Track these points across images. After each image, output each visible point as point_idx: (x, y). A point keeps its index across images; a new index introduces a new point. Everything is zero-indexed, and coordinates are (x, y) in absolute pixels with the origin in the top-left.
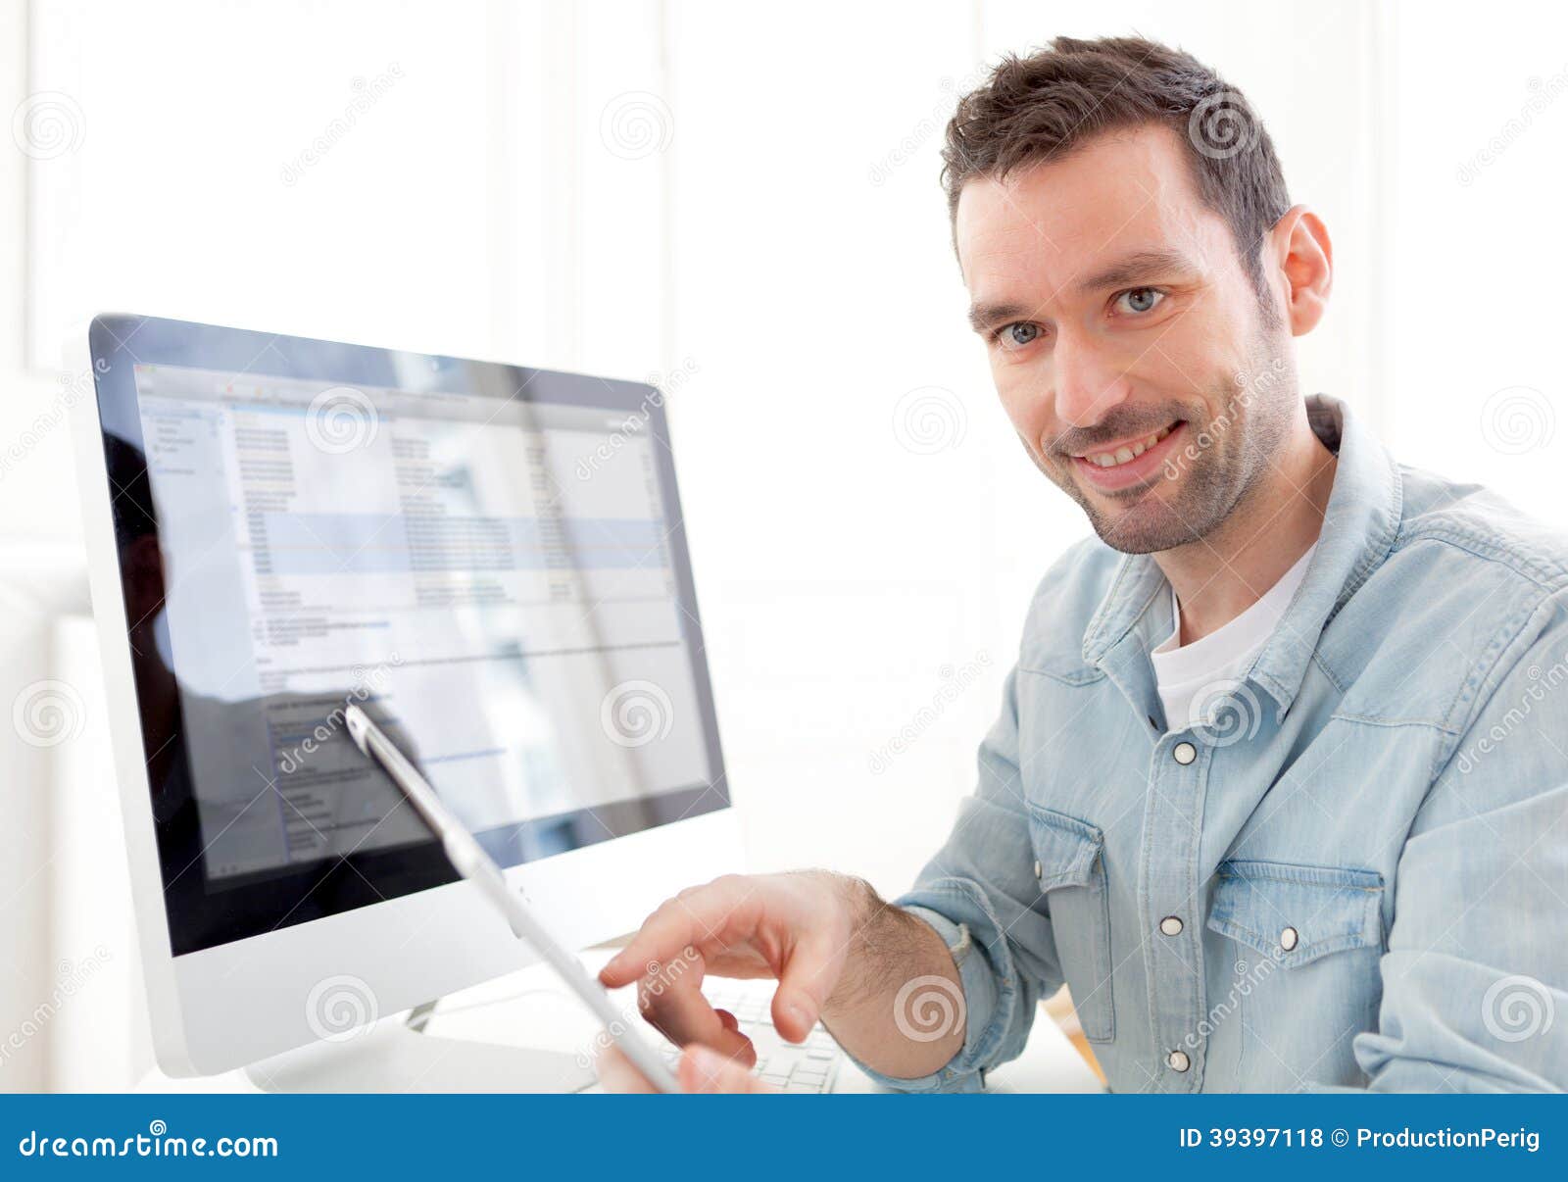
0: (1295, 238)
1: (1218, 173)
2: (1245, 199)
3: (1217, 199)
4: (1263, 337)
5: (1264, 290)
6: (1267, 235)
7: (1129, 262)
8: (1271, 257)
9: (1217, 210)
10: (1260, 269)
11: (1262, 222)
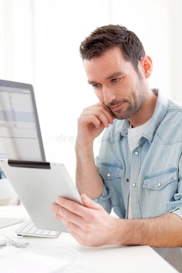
0: (145, 62)
1: (128, 54)
2: (134, 57)
3: (129, 59)
4: (139, 81)
5: (139, 73)
6: (139, 62)
7: (113, 75)
8: (140, 66)
9: (129, 61)
10: (138, 69)
11: (138, 60)
